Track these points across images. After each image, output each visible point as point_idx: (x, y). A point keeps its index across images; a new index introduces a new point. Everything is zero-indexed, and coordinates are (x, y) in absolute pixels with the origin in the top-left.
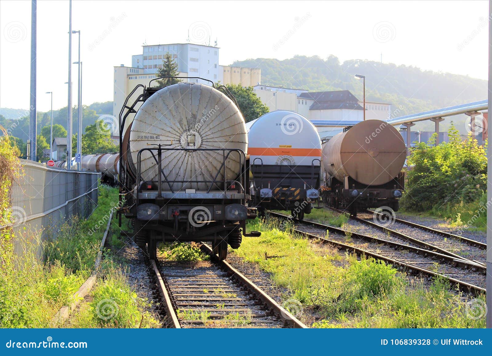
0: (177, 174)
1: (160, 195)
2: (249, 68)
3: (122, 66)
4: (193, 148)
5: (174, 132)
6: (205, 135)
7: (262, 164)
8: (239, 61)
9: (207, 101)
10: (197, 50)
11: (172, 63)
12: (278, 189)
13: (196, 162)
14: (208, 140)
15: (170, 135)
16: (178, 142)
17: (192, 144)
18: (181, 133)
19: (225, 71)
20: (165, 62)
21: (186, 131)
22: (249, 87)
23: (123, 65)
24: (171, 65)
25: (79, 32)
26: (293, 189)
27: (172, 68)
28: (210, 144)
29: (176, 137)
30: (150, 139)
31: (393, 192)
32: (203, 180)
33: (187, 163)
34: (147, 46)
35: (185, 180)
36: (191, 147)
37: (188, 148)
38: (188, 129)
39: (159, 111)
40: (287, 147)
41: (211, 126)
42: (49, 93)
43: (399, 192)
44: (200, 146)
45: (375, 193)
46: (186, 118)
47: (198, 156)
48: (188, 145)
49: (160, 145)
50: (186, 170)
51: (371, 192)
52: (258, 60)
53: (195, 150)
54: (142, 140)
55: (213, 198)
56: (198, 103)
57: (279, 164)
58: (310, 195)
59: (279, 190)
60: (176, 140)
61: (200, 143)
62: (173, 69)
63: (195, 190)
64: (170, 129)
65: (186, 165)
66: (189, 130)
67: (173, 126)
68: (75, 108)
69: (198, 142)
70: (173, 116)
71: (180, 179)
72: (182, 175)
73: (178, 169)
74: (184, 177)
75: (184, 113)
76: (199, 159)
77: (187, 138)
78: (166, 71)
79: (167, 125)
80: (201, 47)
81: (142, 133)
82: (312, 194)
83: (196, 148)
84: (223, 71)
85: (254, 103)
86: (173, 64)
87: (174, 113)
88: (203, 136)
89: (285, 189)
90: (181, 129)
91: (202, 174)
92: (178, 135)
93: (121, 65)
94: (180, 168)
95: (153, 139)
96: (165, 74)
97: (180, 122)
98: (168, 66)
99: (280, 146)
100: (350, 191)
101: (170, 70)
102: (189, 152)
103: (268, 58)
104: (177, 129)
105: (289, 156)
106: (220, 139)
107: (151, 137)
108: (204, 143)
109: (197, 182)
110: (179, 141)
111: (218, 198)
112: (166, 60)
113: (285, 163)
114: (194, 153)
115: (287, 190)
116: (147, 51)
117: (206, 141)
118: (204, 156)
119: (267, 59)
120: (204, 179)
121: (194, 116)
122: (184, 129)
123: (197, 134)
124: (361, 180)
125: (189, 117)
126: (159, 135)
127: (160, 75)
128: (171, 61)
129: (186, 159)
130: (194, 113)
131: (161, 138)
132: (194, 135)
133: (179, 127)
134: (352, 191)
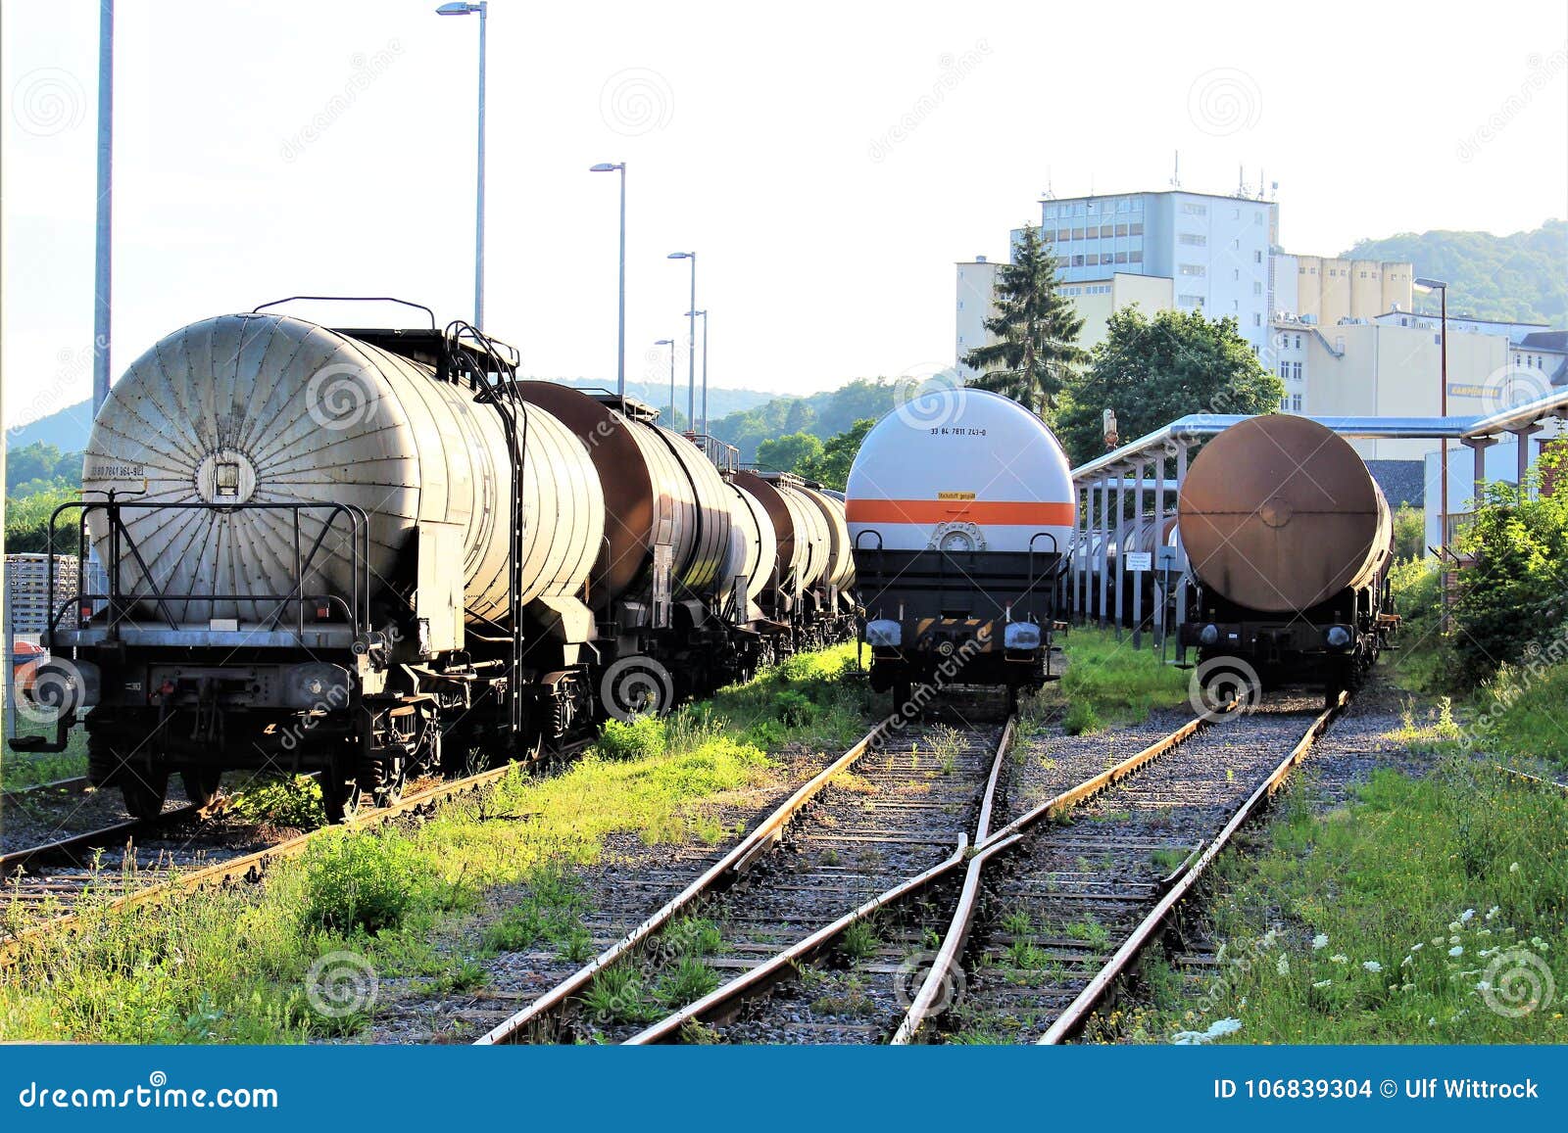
0: (194, 577)
1: (115, 636)
2: (1376, 262)
3: (981, 261)
4: (231, 501)
5: (181, 456)
6: (265, 464)
7: (880, 546)
8: (1372, 239)
9: (283, 367)
10: (1203, 211)
11: (1039, 251)
12: (928, 622)
13: (243, 542)
14: (277, 479)
15: (169, 464)
16: (191, 484)
17: (230, 491)
18: (198, 458)
19: (1302, 271)
20: (1020, 247)
21: (213, 452)
22: (1225, 320)
23: (984, 258)
24: (1038, 257)
25: (622, 167)
26: (971, 622)
27: (1040, 266)
28: (282, 489)
29: (186, 469)
30: (119, 477)
31: (1326, 633)
32: (268, 594)
33: (217, 546)
34: (1055, 201)
35: (217, 593)
36: (227, 498)
37: (217, 501)
38: (217, 445)
39: (146, 397)
40: (962, 497)
41: (288, 438)
42: (666, 342)
43: (1344, 633)
44: (253, 496)
45: (1274, 634)
46: (216, 415)
47: (248, 524)
48: (219, 493)
49: (112, 495)
50: (215, 565)
51: (1265, 631)
52: (1430, 236)
53: (237, 508)
54: (100, 479)
55: (272, 645)
56: (255, 372)
57: (938, 549)
58: (1014, 640)
59: (930, 625)
60: (185, 477)
61: (253, 485)
62: (1043, 269)
63: (236, 621)
64: (169, 448)
65: (214, 549)
66: (220, 450)
67: (179, 439)
68: (879, 384)
69: (247, 484)
70: (182, 410)
71: (202, 590)
72: (207, 579)
73: (194, 563)
74: (214, 583)
75: (212, 400)
76: (250, 533)
77: (216, 471)
78: (1021, 275)
79: (162, 437)
80: (1214, 200)
81: (102, 459)
82: (1021, 638)
83: (240, 501)
84: (1297, 271)
85: (1235, 366)
86: (1043, 254)
87: (186, 403)
88: (260, 467)
89: (947, 621)
90: (200, 448)
91: (264, 575)
92: (191, 463)
93: (978, 258)
94: (199, 560)
95: (127, 477)
96: (1020, 284)
97: (199, 428)
98: (1028, 259)
99: (941, 495)
100: (1196, 630)
101: (1035, 271)
102: (221, 511)
103: (1461, 230)
104: (188, 448)
105: (966, 526)
106: (314, 476)
107: (123, 472)
108: (263, 487)
109: (254, 599)
110: (194, 481)
111: (282, 645)
112: (1023, 243)
113: (957, 546)
114: (235, 516)
115: (955, 623)
116: (1056, 216)
117: (269, 480)
118: (267, 525)
119: (1457, 234)
120: (271, 589)
121: (239, 411)
122: (209, 446)
123: (241, 459)
124: (1239, 596)
125: (225, 411)
126: (141, 465)
127: (1006, 284)
128: (1039, 245)
129: (215, 531)
130: (240, 401)
131: (148, 472)
132: (236, 465)
133: (196, 441)
134: (1201, 629)
